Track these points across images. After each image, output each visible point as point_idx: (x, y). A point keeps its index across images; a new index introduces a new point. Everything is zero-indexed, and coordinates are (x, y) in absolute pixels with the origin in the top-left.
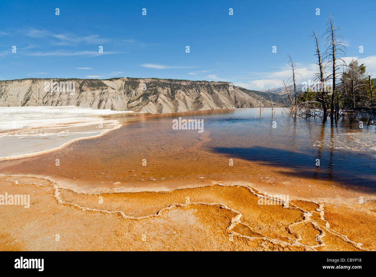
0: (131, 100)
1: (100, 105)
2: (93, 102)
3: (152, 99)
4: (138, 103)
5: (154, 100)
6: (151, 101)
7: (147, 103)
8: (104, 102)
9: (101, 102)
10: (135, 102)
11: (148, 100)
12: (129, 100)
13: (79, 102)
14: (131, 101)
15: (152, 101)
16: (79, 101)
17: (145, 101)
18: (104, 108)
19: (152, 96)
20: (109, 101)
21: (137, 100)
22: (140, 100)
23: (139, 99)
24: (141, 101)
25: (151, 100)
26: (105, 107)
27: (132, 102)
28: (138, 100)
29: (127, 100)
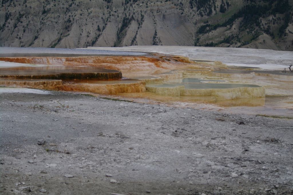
0: (210, 23)
1: (123, 32)
2: (106, 22)
3: (272, 25)
4: (228, 33)
5: (274, 27)
6: (267, 31)
7: (255, 38)
8: (133, 26)
9: (126, 23)
10: (220, 30)
11: (257, 28)
12: (203, 24)
13: (69, 21)
14: (208, 28)
15: (271, 31)
16: (71, 19)
17: (248, 30)
18: (133, 42)
19: (271, 18)
20: (147, 23)
21: (224, 25)
22: (234, 26)
23: (230, 22)
24: (236, 31)
25: (266, 27)
26: (137, 40)
27: (210, 31)
28: (228, 26)
29: (196, 24)
